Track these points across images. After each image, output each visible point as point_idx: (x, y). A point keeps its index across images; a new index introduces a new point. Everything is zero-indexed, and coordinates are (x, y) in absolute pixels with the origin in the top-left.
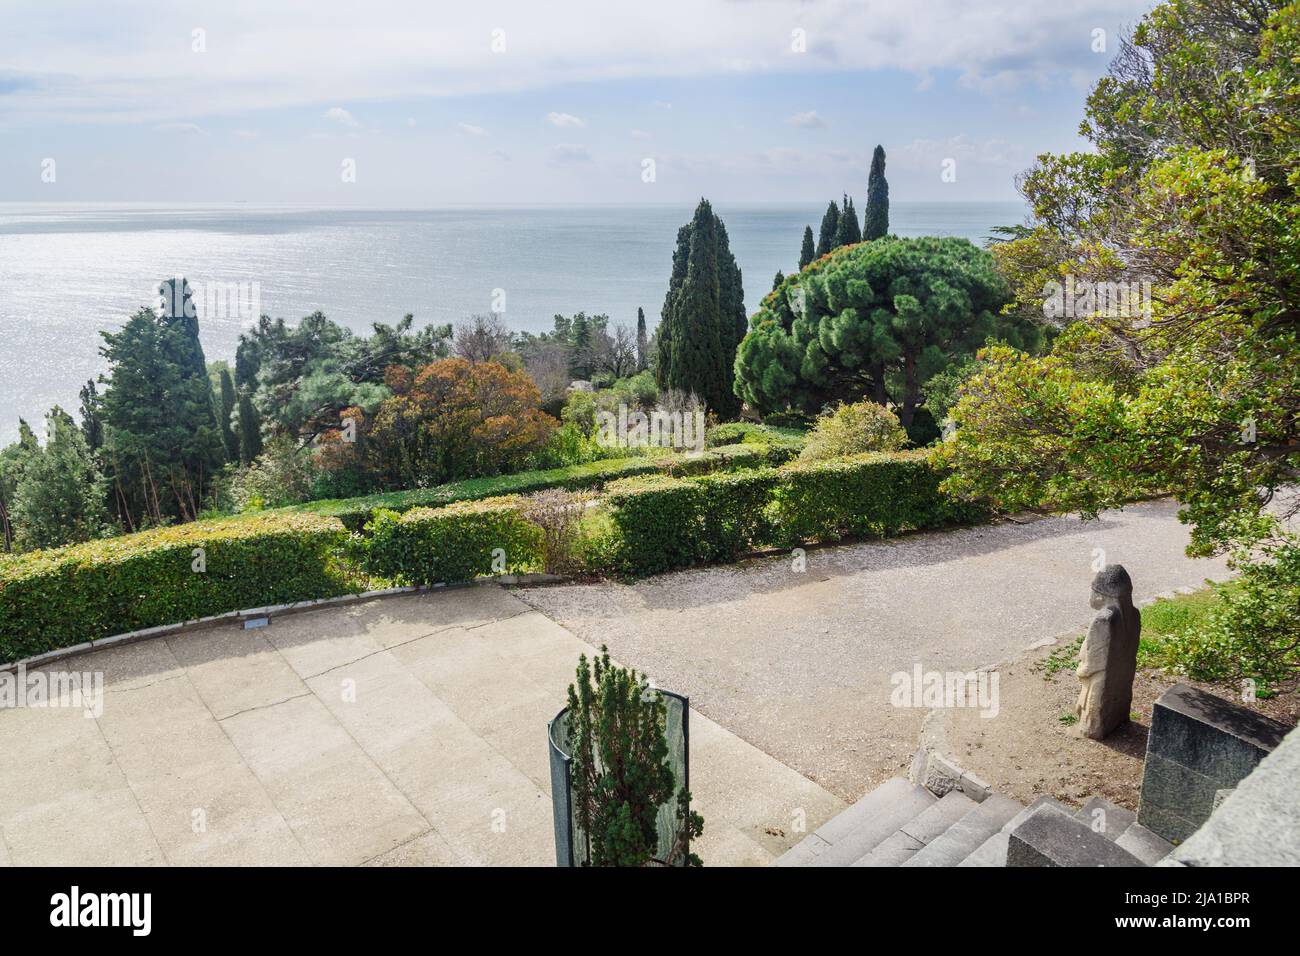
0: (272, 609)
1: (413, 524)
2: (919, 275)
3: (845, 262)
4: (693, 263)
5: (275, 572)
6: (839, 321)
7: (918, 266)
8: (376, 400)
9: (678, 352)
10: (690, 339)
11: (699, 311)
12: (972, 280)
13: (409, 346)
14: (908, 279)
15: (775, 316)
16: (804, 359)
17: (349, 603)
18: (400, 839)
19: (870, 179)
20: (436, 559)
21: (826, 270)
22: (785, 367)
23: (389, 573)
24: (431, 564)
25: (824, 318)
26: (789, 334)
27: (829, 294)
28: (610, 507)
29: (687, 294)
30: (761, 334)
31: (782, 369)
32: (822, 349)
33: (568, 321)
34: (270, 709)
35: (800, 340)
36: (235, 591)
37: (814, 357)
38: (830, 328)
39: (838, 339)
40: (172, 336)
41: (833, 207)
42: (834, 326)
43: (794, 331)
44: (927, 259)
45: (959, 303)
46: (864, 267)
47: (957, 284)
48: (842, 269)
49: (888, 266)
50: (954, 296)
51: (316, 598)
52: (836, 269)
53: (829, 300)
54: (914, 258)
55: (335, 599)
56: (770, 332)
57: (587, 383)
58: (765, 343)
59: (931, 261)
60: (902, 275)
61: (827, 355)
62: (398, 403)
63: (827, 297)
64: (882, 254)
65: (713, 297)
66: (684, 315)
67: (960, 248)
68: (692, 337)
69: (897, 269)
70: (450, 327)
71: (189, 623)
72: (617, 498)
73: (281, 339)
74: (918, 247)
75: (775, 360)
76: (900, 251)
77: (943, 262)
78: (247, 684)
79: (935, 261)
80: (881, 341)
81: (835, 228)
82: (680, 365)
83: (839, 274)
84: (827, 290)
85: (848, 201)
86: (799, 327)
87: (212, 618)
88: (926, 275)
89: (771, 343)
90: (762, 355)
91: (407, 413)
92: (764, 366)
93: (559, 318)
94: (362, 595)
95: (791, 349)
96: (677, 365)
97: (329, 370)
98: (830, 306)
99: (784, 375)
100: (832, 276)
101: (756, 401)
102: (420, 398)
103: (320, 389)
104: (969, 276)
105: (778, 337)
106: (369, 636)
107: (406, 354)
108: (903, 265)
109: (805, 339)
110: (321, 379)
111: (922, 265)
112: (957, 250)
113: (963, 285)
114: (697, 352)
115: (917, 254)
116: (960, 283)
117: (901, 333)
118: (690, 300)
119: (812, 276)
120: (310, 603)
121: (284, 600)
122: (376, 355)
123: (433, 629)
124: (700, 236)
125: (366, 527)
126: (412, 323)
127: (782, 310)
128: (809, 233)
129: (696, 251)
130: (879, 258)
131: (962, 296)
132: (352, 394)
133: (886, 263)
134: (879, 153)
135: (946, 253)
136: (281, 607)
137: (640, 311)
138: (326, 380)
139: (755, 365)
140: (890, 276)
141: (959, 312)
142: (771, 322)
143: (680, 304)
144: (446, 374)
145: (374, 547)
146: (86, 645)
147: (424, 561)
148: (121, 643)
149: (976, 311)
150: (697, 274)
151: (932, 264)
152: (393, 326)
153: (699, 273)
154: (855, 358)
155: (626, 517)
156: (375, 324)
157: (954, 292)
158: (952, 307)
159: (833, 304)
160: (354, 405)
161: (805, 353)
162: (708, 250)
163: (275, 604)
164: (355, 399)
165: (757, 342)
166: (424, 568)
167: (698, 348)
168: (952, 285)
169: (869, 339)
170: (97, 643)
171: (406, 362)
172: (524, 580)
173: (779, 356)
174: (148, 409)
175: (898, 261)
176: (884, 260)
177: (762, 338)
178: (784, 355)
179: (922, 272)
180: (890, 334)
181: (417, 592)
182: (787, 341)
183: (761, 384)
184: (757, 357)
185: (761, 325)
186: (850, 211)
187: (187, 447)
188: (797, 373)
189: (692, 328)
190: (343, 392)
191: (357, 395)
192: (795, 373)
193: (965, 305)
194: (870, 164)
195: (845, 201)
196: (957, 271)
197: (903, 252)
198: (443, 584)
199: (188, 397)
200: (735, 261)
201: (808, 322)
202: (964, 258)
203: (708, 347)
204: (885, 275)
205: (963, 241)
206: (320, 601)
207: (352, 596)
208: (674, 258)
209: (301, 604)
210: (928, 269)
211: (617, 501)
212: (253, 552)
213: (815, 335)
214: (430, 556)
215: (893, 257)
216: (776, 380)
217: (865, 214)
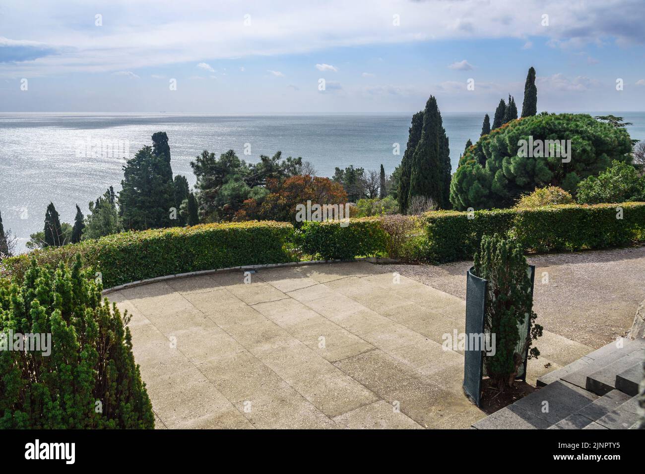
0: (256, 266)
1: (328, 226)
2: (562, 133)
3: (518, 127)
4: (425, 131)
5: (259, 247)
6: (515, 159)
7: (562, 128)
8: (262, 195)
9: (415, 180)
10: (422, 173)
11: (428, 157)
12: (594, 136)
13: (278, 169)
14: (556, 135)
15: (475, 158)
16: (494, 181)
17: (294, 266)
18: (362, 351)
19: (526, 86)
20: (338, 245)
21: (506, 132)
22: (483, 186)
23: (312, 252)
24: (335, 248)
25: (505, 158)
26: (484, 167)
27: (509, 145)
28: (427, 223)
29: (421, 148)
30: (468, 167)
31: (480, 186)
32: (504, 175)
33: (343, 171)
34: (273, 303)
35: (491, 170)
36: (240, 255)
37: (500, 179)
38: (510, 163)
39: (515, 169)
40: (159, 161)
41: (502, 102)
42: (512, 162)
43: (487, 165)
44: (567, 124)
45: (589, 148)
46: (529, 129)
47: (586, 138)
48: (517, 130)
49: (544, 128)
50: (585, 145)
51: (278, 263)
52: (512, 130)
53: (508, 148)
54: (559, 124)
55: (287, 264)
56: (473, 166)
57: (354, 204)
58: (471, 171)
59: (570, 125)
60: (552, 133)
61: (507, 178)
62: (274, 196)
63: (508, 146)
64: (540, 121)
65: (436, 150)
66: (419, 160)
67: (586, 119)
68: (423, 172)
69: (549, 130)
70: (300, 159)
71: (218, 270)
72: (431, 219)
73: (212, 164)
74: (562, 118)
75: (477, 181)
76: (551, 120)
77: (577, 126)
78: (258, 294)
79: (572, 125)
80: (541, 169)
81: (504, 114)
82: (416, 188)
83: (514, 133)
84: (508, 142)
85: (512, 99)
86: (490, 163)
87: (228, 269)
88: (567, 133)
89: (474, 172)
90: (469, 178)
91: (280, 201)
92: (470, 184)
93: (337, 169)
94: (299, 263)
95: (486, 175)
96: (414, 187)
97: (237, 180)
98: (509, 151)
99: (482, 190)
100: (510, 134)
101: (464, 205)
102: (286, 194)
103: (234, 189)
104: (592, 134)
105: (478, 168)
106: (309, 278)
107: (276, 173)
108: (553, 127)
109: (493, 170)
110: (232, 184)
111: (564, 128)
112: (584, 120)
113: (589, 139)
114: (426, 181)
115: (561, 122)
116: (588, 137)
117: (553, 165)
118: (422, 152)
119: (497, 135)
120: (274, 265)
121: (262, 263)
122: (261, 173)
123: (342, 277)
124: (430, 116)
125: (303, 228)
126: (281, 156)
127: (479, 155)
128: (487, 118)
129: (426, 125)
130: (539, 124)
131: (589, 145)
132: (249, 192)
133: (543, 126)
134: (532, 72)
135: (578, 121)
136: (260, 266)
137: (382, 166)
138: (236, 185)
139: (464, 185)
140: (546, 134)
141: (588, 153)
142: (473, 161)
143: (416, 154)
144: (299, 182)
145: (307, 237)
146: (172, 276)
147: (332, 246)
148: (188, 276)
149: (598, 154)
150: (427, 137)
151: (571, 127)
152: (271, 158)
153: (428, 136)
154: (524, 180)
155: (436, 229)
156: (262, 156)
157: (585, 142)
158: (584, 151)
159: (511, 150)
160: (251, 198)
161: (495, 177)
162: (434, 124)
163: (257, 264)
164: (251, 194)
165: (465, 171)
166: (332, 250)
167: (426, 178)
168: (583, 138)
169: (533, 170)
170: (177, 275)
171: (275, 177)
172: (380, 261)
173: (478, 179)
174: (146, 198)
175: (550, 125)
176: (542, 125)
177: (469, 169)
178: (481, 178)
179: (565, 131)
180: (546, 166)
181: (326, 263)
182: (483, 171)
183: (467, 195)
184: (465, 180)
185: (468, 162)
186: (512, 104)
187: (164, 219)
188: (490, 188)
189: (423, 167)
190: (245, 191)
191: (252, 192)
192: (488, 189)
193: (591, 150)
194: (526, 77)
195: (510, 99)
196: (586, 131)
197: (553, 120)
198: (339, 260)
199: (165, 193)
200: (445, 133)
201: (495, 160)
202: (589, 124)
203: (432, 177)
204: (542, 133)
205: (587, 115)
206: (279, 264)
207: (294, 263)
208: (410, 131)
209: (270, 265)
210: (568, 130)
211: (431, 221)
212: (250, 236)
213: (501, 167)
214: (335, 244)
215: (547, 123)
216: (477, 192)
217: (522, 105)
